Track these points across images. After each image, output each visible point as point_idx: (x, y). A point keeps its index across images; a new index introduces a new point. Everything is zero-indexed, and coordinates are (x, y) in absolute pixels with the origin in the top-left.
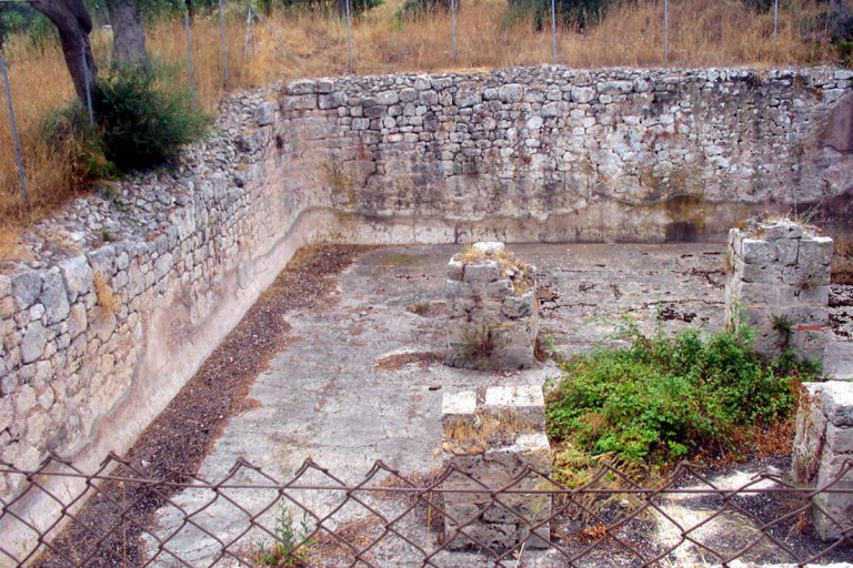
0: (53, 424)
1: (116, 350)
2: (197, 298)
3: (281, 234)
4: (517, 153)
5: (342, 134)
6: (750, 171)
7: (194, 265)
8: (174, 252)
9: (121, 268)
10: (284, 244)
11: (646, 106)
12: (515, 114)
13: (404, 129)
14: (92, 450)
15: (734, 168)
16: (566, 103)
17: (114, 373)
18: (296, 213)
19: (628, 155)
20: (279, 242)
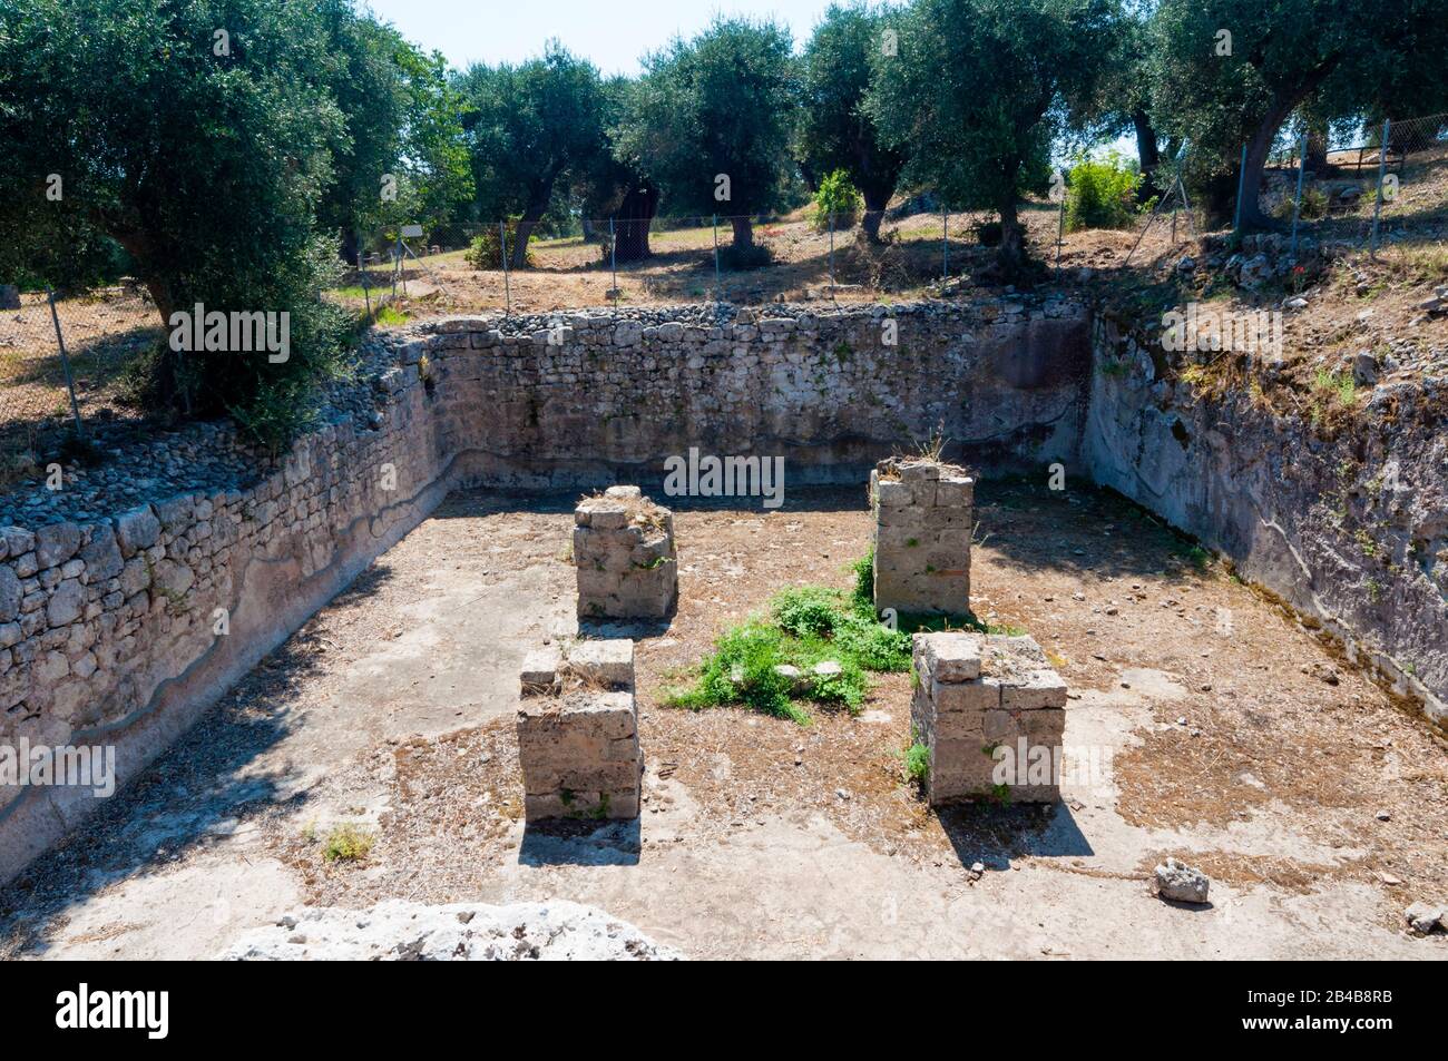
0: (94, 693)
1: (193, 608)
2: (312, 548)
3: (430, 479)
4: (678, 394)
5: (497, 374)
6: (920, 409)
7: (309, 514)
8: (280, 501)
9: (201, 517)
10: (433, 490)
11: (810, 344)
12: (674, 354)
13: (561, 369)
14: (150, 721)
15: (902, 407)
16: (728, 343)
17: (189, 634)
18: (450, 457)
19: (791, 396)
20: (427, 488)
